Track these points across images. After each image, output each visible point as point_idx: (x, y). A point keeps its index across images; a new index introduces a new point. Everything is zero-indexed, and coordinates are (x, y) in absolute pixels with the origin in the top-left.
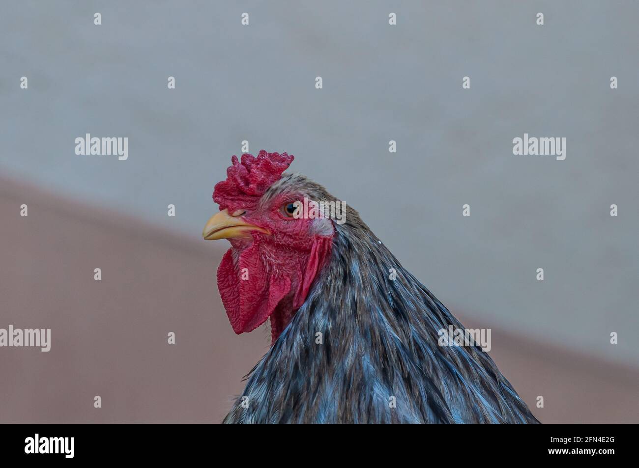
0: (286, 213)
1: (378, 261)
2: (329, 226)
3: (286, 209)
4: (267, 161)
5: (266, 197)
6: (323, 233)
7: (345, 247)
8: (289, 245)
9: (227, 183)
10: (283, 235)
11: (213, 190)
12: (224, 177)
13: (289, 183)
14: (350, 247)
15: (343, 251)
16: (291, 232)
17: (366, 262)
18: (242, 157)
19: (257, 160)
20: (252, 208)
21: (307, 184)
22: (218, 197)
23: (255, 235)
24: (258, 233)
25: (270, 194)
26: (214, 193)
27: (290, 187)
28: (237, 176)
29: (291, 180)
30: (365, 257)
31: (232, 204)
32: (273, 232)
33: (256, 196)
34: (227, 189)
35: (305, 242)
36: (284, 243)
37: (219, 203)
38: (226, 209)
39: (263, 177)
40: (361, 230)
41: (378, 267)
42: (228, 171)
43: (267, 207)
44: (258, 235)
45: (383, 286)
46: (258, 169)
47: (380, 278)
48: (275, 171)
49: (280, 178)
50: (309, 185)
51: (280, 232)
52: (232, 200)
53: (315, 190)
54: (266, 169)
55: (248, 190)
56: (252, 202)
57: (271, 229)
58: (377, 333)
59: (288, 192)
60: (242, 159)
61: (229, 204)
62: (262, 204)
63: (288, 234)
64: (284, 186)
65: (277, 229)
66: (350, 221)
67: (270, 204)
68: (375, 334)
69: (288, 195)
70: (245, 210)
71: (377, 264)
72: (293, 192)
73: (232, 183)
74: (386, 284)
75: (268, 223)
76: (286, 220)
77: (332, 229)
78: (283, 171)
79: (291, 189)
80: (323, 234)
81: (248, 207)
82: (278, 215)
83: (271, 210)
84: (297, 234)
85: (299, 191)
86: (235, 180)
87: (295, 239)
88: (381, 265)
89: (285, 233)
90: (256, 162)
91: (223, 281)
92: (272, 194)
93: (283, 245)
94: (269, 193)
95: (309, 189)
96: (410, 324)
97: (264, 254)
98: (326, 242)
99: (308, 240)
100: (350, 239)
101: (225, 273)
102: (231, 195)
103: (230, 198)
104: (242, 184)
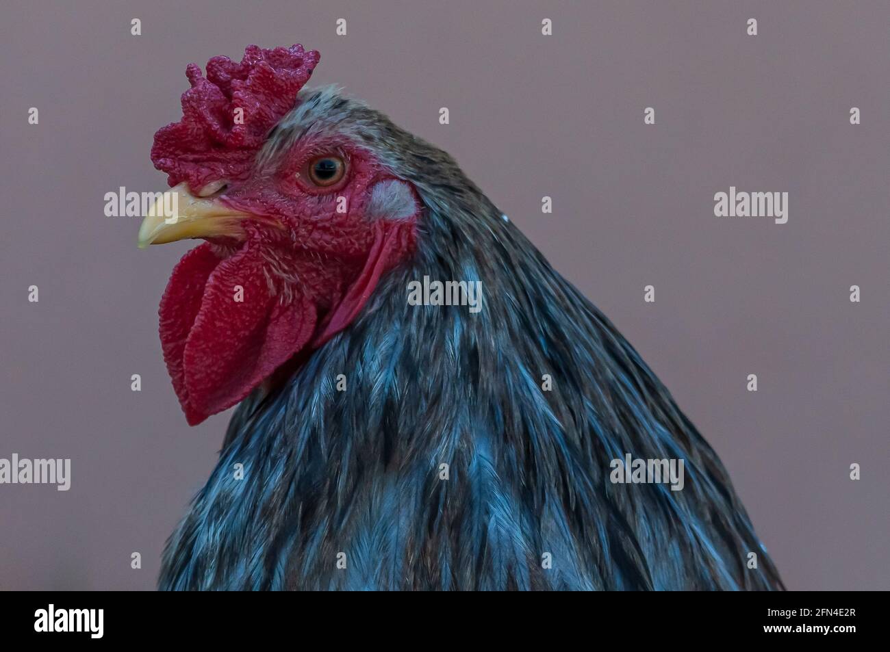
0: (312, 179)
1: (515, 262)
2: (405, 197)
3: (312, 170)
4: (264, 71)
5: (269, 150)
6: (396, 213)
7: (445, 236)
8: (322, 247)
9: (183, 126)
10: (310, 227)
11: (151, 143)
12: (175, 115)
13: (316, 114)
14: (456, 235)
15: (442, 246)
16: (327, 221)
17: (492, 264)
18: (209, 64)
19: (242, 68)
20: (241, 177)
21: (353, 111)
22: (165, 157)
23: (252, 229)
24: (258, 225)
25: (278, 142)
26: (154, 150)
27: (320, 122)
28: (204, 109)
29: (318, 109)
30: (488, 254)
31: (198, 171)
32: (290, 224)
33: (248, 148)
34: (184, 140)
35: (357, 239)
36: (311, 244)
37: (166, 170)
38: (184, 184)
39: (258, 105)
40: (471, 194)
41: (515, 273)
42: (185, 102)
43: (273, 170)
44: (258, 228)
45: (529, 315)
46: (246, 88)
47: (522, 297)
48: (283, 89)
49: (295, 104)
50: (357, 114)
51: (305, 222)
52: (196, 161)
53: (372, 124)
54: (264, 87)
55: (230, 137)
56: (241, 161)
57: (286, 217)
58: (517, 414)
59: (317, 135)
60: (208, 70)
61: (191, 172)
62: (260, 165)
63: (320, 225)
64: (307, 120)
65: (298, 217)
66: (446, 178)
67: (280, 164)
68: (511, 417)
69: (317, 140)
70: (227, 181)
71: (513, 268)
72: (327, 133)
73: (194, 126)
74: (535, 312)
75: (277, 206)
76: (313, 195)
77: (413, 202)
78: (299, 87)
79: (323, 126)
80: (396, 217)
81: (231, 175)
82: (297, 184)
83: (282, 175)
84: (340, 225)
85: (341, 130)
86: (201, 118)
87: (337, 235)
88: (520, 271)
89: (314, 224)
90: (242, 72)
91: (172, 325)
92: (283, 142)
93: (310, 249)
94: (274, 141)
95: (358, 121)
96: (584, 397)
97: (267, 264)
98: (404, 233)
99: (364, 234)
100: (455, 220)
101: (177, 307)
102: (194, 152)
103: (191, 157)
104: (216, 126)
